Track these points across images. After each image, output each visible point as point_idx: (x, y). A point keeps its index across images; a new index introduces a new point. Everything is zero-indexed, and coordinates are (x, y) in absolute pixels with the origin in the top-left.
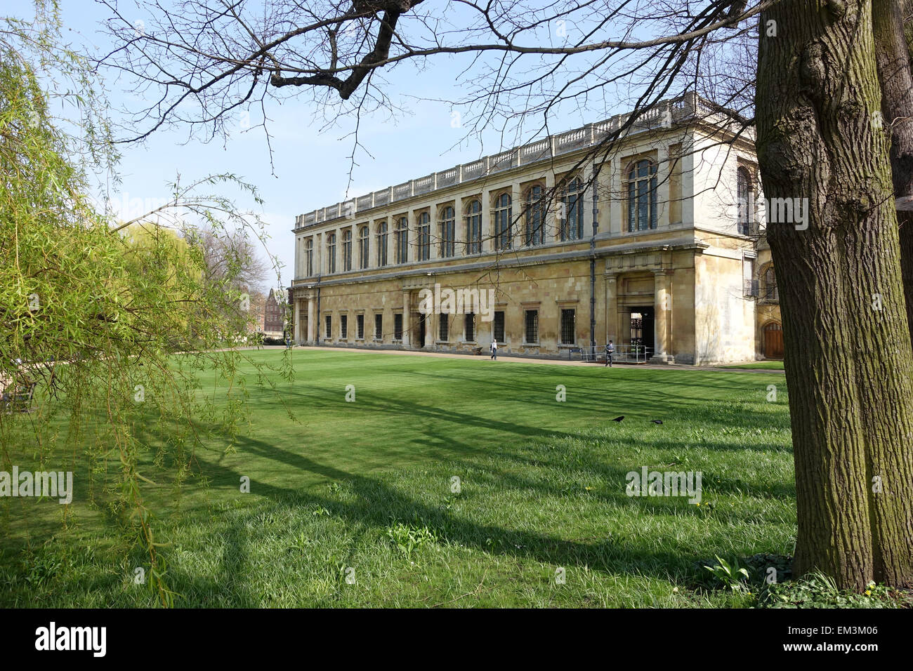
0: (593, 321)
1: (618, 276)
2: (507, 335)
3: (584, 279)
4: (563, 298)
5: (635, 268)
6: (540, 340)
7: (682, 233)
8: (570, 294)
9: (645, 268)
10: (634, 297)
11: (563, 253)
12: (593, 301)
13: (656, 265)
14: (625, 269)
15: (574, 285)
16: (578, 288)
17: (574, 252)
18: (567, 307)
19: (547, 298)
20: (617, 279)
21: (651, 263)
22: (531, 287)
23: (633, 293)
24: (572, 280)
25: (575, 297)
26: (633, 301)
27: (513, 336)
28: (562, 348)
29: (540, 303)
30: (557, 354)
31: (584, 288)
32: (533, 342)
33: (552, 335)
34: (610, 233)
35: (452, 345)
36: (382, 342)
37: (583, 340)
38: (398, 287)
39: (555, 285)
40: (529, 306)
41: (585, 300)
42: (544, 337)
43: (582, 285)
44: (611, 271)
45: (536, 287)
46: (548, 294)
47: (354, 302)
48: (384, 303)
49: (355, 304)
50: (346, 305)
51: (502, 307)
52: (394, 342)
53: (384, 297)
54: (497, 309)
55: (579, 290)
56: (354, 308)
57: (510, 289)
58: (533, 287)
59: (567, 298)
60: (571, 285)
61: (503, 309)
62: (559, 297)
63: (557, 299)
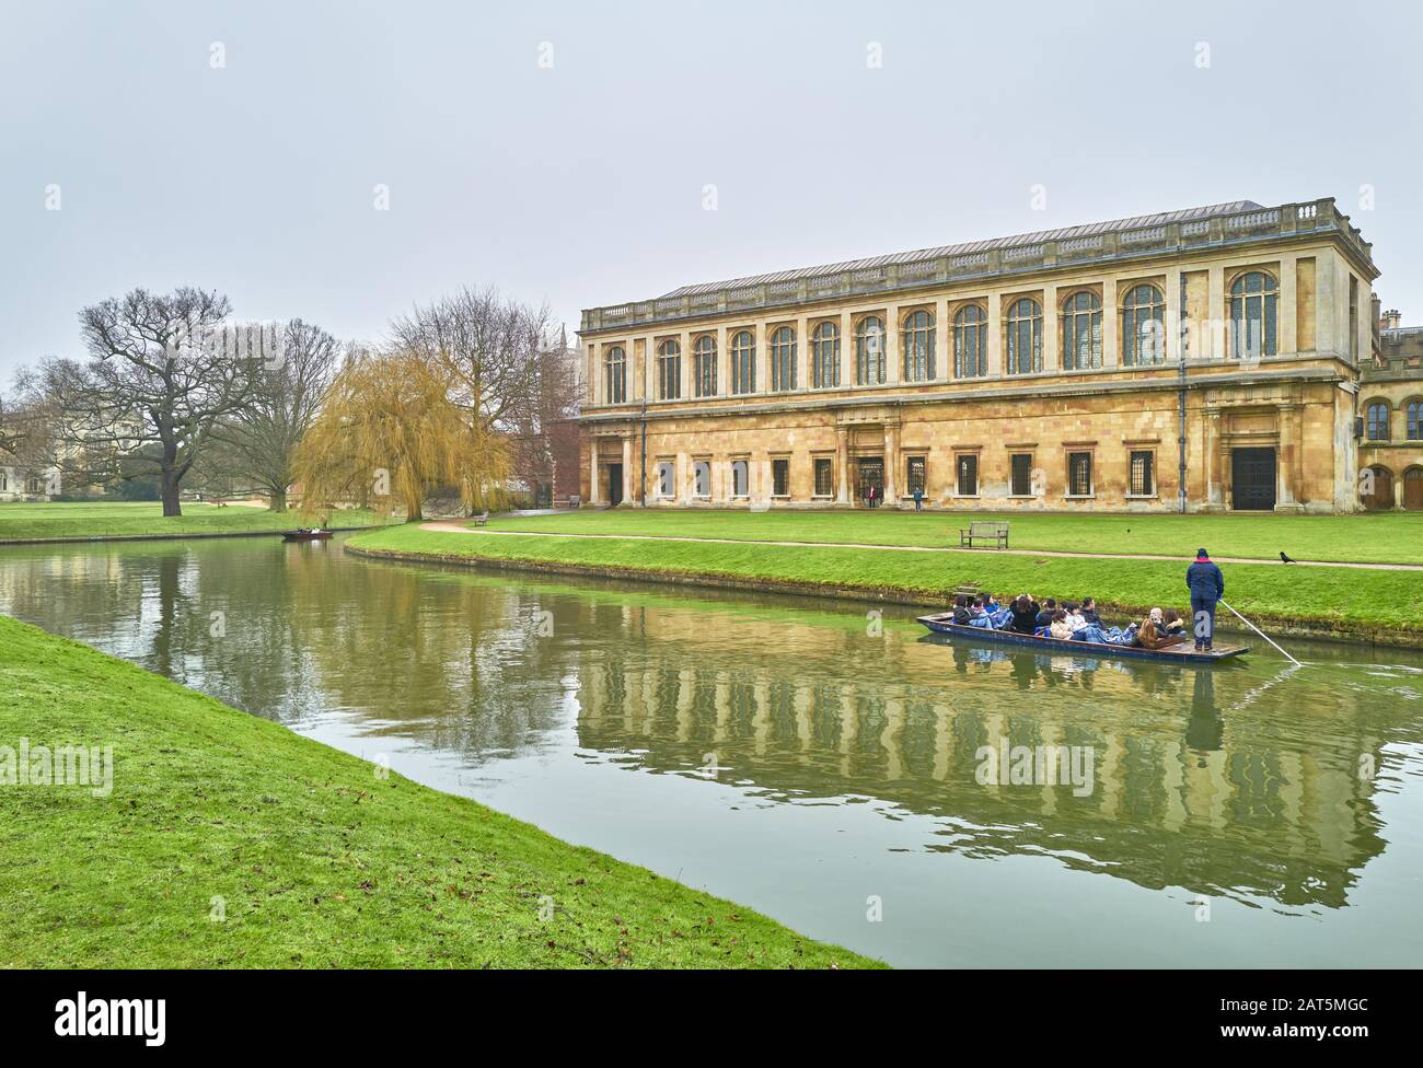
0: (1183, 467)
1: (1223, 410)
2: (1036, 485)
3: (1168, 414)
4: (1134, 438)
5: (1253, 402)
6: (1096, 491)
7: (1316, 362)
8: (1144, 431)
9: (1267, 402)
10: (1244, 437)
11: (1134, 380)
12: (1183, 441)
13: (1283, 398)
14: (1238, 403)
15: (1152, 420)
16: (1158, 424)
17: (1150, 379)
18: (1140, 448)
19: (1107, 437)
20: (1221, 414)
21: (1277, 396)
22: (1078, 423)
23: (1241, 432)
24: (1147, 415)
25: (1153, 436)
26: (1241, 441)
27: (1048, 487)
28: (1132, 500)
29: (1096, 443)
30: (1125, 508)
31: (1169, 425)
32: (1082, 493)
33: (1115, 484)
34: (1209, 357)
35: (934, 500)
36: (789, 499)
37: (1165, 489)
38: (822, 420)
39: (1121, 421)
40: (1075, 448)
41: (1170, 440)
42: (1101, 486)
43: (1164, 421)
44: (1215, 405)
45: (1087, 423)
46: (1107, 432)
47: (725, 442)
48: (791, 444)
49: (728, 445)
50: (707, 446)
51: (1027, 449)
52: (813, 499)
53: (791, 434)
54: (1015, 451)
55: (1161, 426)
56: (726, 450)
57: (1042, 425)
58: (1082, 423)
59: (1141, 437)
60: (1147, 421)
61: (1027, 451)
62: (1127, 435)
63: (1123, 438)
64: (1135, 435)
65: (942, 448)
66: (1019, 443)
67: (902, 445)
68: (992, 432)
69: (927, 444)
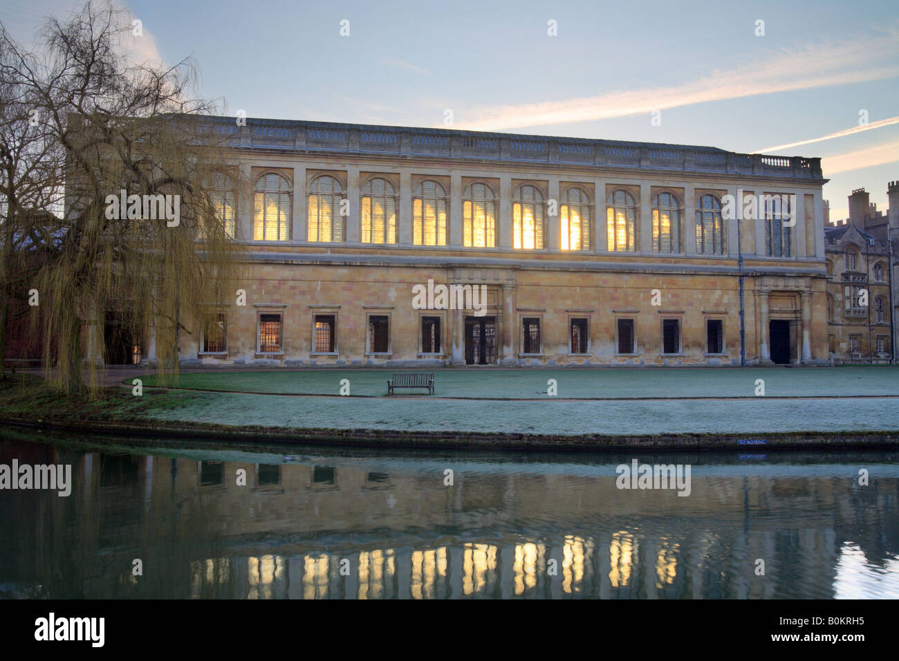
0: (742, 332)
1: (771, 293)
2: (638, 345)
3: (731, 293)
4: (708, 309)
5: (789, 288)
6: (683, 350)
7: (817, 264)
8: (717, 305)
9: (797, 289)
11: (707, 266)
12: (741, 313)
13: (805, 287)
14: (780, 287)
15: (721, 298)
16: (725, 300)
17: (719, 266)
18: (715, 317)
19: (690, 308)
20: (770, 296)
22: (670, 296)
23: (775, 309)
24: (718, 293)
25: (722, 309)
26: (778, 315)
27: (647, 346)
28: (709, 357)
29: (683, 312)
30: (704, 363)
31: (732, 301)
32: (673, 352)
33: (697, 345)
34: (755, 254)
35: (548, 358)
37: (732, 349)
39: (700, 296)
40: (668, 315)
41: (734, 311)
42: (687, 346)
43: (730, 298)
44: (766, 288)
45: (677, 296)
46: (691, 304)
47: (303, 293)
48: (393, 300)
49: (309, 297)
50: (277, 297)
51: (630, 315)
52: (420, 357)
53: (393, 289)
54: (621, 316)
55: (727, 302)
56: (306, 301)
57: (642, 295)
58: (672, 296)
59: (714, 309)
60: (717, 297)
61: (630, 316)
62: (704, 307)
63: (702, 309)
64: (710, 307)
65: (556, 311)
66: (623, 310)
67: (518, 307)
68: (601, 299)
69: (542, 307)
